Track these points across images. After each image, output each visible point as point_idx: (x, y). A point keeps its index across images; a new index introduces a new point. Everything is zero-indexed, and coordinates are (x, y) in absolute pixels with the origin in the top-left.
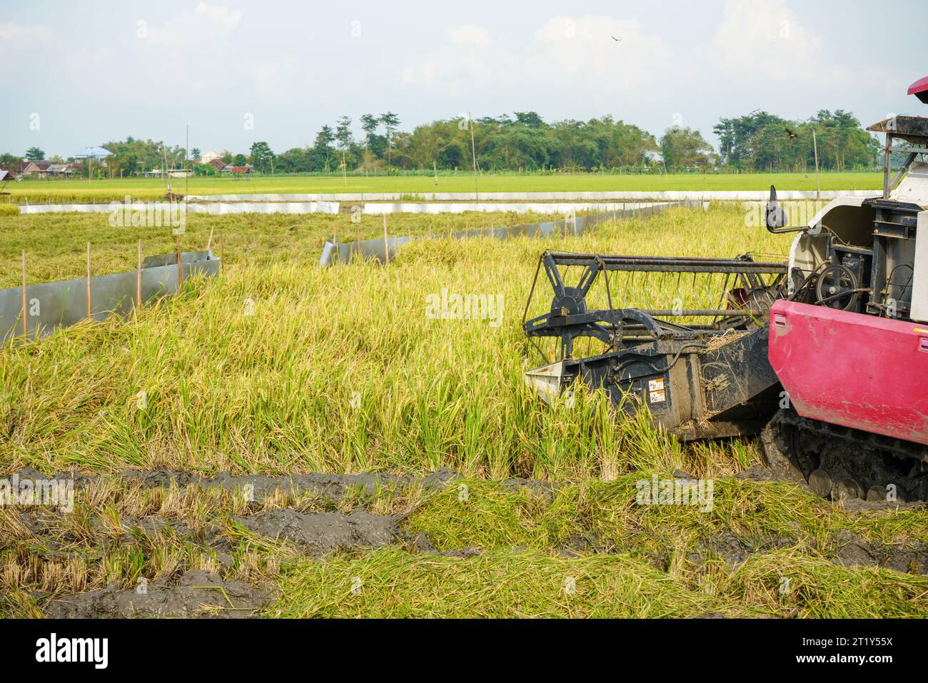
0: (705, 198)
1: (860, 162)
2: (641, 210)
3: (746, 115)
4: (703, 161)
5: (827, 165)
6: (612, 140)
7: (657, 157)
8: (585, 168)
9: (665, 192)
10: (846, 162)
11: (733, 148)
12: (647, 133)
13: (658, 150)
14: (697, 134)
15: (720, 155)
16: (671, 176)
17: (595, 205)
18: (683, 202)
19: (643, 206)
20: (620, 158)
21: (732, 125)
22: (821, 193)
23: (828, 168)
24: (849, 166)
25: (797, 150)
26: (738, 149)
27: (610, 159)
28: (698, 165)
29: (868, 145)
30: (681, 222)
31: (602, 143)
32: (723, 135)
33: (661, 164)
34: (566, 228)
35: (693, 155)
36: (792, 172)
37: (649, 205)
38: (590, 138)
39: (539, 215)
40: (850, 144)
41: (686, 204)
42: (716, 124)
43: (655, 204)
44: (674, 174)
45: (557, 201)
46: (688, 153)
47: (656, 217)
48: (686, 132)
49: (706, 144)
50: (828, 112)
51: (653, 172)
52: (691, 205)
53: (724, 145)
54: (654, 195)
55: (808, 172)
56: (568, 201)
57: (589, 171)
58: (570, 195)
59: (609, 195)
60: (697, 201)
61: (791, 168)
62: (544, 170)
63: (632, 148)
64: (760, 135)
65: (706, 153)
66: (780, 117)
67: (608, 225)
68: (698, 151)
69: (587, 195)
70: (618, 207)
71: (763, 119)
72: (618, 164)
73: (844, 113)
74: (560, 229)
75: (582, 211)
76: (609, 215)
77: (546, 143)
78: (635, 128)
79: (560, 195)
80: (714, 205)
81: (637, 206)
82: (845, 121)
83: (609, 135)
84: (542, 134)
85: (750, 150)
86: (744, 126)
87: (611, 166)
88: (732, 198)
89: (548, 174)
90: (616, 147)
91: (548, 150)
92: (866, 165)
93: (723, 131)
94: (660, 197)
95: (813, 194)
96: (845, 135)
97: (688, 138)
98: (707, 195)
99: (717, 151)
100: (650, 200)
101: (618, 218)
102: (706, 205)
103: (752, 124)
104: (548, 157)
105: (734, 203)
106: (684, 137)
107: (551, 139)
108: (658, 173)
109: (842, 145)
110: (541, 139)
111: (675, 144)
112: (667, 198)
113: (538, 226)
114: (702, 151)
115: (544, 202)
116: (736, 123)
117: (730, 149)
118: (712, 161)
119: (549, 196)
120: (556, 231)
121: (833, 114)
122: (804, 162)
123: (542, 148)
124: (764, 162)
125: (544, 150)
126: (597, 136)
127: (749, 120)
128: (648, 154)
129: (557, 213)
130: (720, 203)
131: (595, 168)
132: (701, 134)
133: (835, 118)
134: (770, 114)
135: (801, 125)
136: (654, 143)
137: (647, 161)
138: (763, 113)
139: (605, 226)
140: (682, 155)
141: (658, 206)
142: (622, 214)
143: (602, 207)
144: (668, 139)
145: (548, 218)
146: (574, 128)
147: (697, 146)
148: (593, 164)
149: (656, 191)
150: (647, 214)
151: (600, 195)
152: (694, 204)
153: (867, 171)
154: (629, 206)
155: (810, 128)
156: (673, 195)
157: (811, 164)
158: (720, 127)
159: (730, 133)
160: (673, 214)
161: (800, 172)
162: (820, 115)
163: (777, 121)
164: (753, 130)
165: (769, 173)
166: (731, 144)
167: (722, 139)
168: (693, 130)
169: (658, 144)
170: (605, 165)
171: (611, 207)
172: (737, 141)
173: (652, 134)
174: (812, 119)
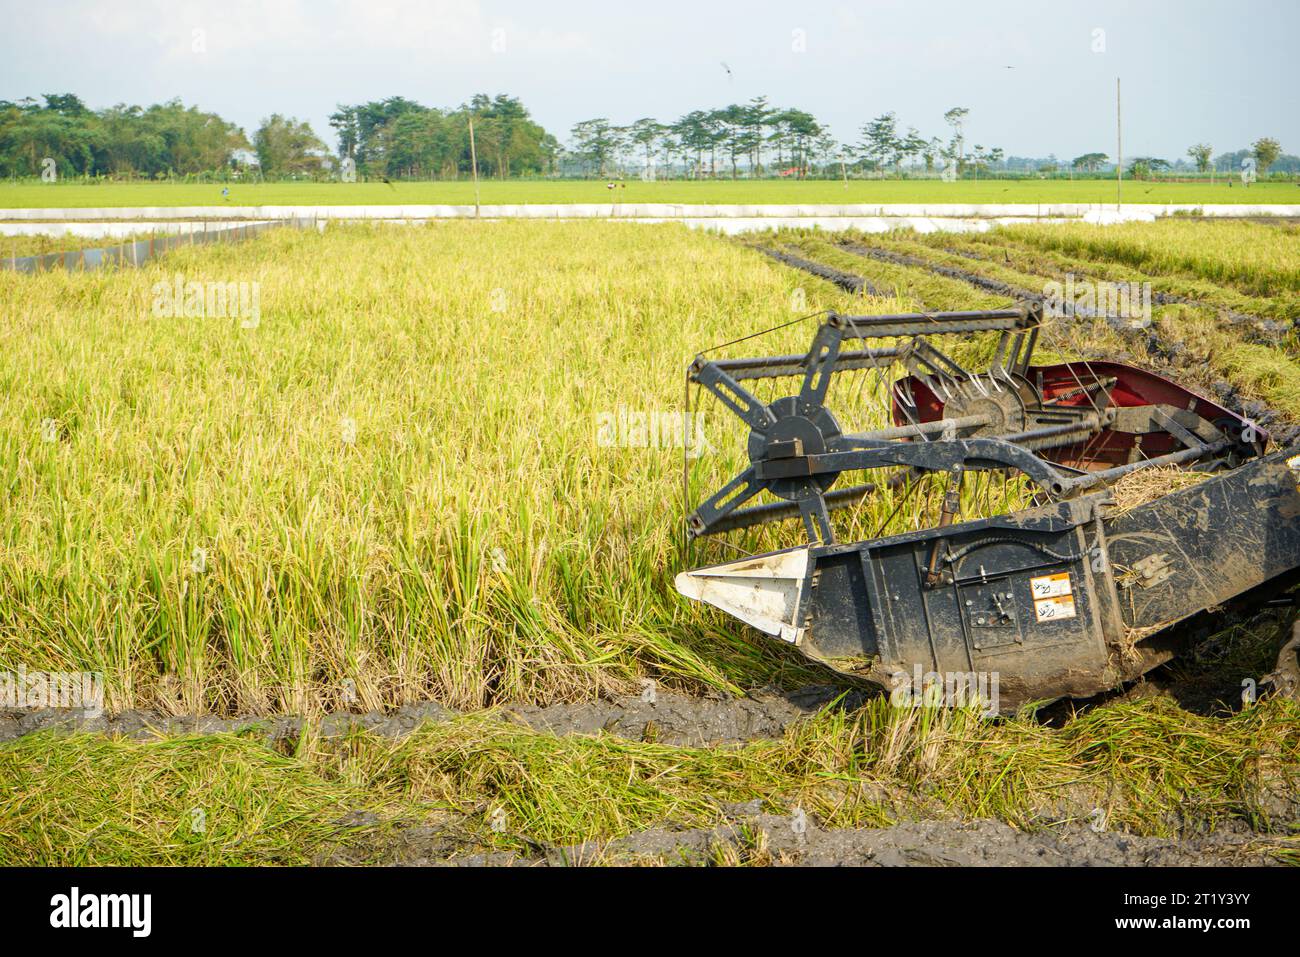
0: (320, 215)
1: (530, 167)
2: (230, 231)
3: (373, 101)
4: (314, 165)
5: (487, 170)
6: (183, 133)
7: (250, 159)
8: (146, 174)
9: (264, 208)
10: (512, 167)
11: (357, 147)
12: (233, 125)
13: (251, 149)
14: (305, 126)
15: (338, 156)
16: (270, 186)
17: (164, 226)
18: (288, 221)
19: (233, 225)
20: (196, 161)
21: (355, 115)
22: (481, 207)
23: (487, 175)
24: (515, 171)
25: (444, 150)
26: (363, 147)
27: (183, 161)
28: (308, 171)
29: (541, 144)
30: (288, 248)
31: (170, 138)
32: (342, 128)
33: (255, 168)
34: (122, 257)
35: (300, 156)
36: (438, 179)
37: (242, 224)
38: (150, 130)
39: (82, 239)
40: (516, 139)
41: (293, 222)
42: (332, 114)
43: (250, 223)
44: (274, 182)
45: (108, 220)
46: (293, 153)
47: (252, 241)
48: (289, 124)
49: (317, 141)
50: (486, 97)
51: (244, 180)
52: (300, 225)
53: (345, 142)
54: (247, 211)
55: (459, 179)
56: (123, 221)
57: (153, 178)
58: (126, 212)
59: (183, 211)
60: (309, 219)
61: (436, 175)
62: (87, 177)
63: (212, 146)
64: (392, 129)
65: (319, 154)
66: (421, 104)
67: (183, 252)
68: (307, 151)
69: (151, 211)
70: (198, 227)
71: (398, 107)
72: (194, 169)
73: (508, 99)
74: (112, 258)
75: (145, 233)
76: (183, 238)
77: (90, 137)
78: (215, 117)
79: (111, 212)
80: (332, 225)
81: (223, 226)
82: (510, 110)
83: (180, 126)
84: (81, 125)
85: (381, 149)
86: (373, 116)
87: (185, 172)
88: (358, 216)
89: (93, 183)
90: (192, 144)
91: (93, 148)
92: (538, 170)
93: (343, 122)
94: (256, 214)
95: (468, 210)
96: (510, 130)
97: (292, 133)
98: (323, 211)
99: (335, 152)
100: (242, 219)
101: (196, 243)
102: (321, 225)
103: (383, 113)
104: (90, 160)
105: (362, 222)
106: (286, 131)
107: (97, 131)
108: (251, 181)
109: (506, 144)
110: (81, 132)
111: (275, 141)
112: (266, 216)
113: (81, 254)
114: (312, 150)
115: (89, 221)
116: (363, 113)
117: (352, 148)
118: (327, 165)
119: (96, 213)
120: (107, 262)
121: (493, 100)
122: (455, 167)
123: (83, 145)
124: (400, 167)
125: (86, 148)
126: (161, 127)
127: (379, 107)
128: (237, 155)
129: (107, 237)
130: (341, 223)
131: (161, 175)
132: (310, 126)
133: (496, 106)
134: (407, 99)
135: (450, 115)
136: (244, 138)
137: (235, 165)
138: (398, 98)
139: (178, 254)
140: (284, 157)
141: (254, 226)
142: (201, 237)
143: (172, 229)
144: (264, 133)
145: (97, 243)
146: (123, 119)
147: (305, 143)
148: (158, 168)
149: (250, 205)
150: (237, 237)
151: (169, 212)
152: (305, 224)
153: (540, 179)
154: (212, 227)
155: (460, 119)
156: (275, 211)
157: (465, 170)
158: (339, 118)
159: (353, 126)
160: (276, 238)
161: (450, 180)
162: (476, 102)
163: (417, 109)
164: (384, 120)
165: (406, 181)
166: (354, 142)
167: (342, 134)
168: (300, 121)
169: (251, 141)
170: (175, 170)
171: (186, 228)
172: (363, 138)
173: (238, 126)
174: (464, 106)
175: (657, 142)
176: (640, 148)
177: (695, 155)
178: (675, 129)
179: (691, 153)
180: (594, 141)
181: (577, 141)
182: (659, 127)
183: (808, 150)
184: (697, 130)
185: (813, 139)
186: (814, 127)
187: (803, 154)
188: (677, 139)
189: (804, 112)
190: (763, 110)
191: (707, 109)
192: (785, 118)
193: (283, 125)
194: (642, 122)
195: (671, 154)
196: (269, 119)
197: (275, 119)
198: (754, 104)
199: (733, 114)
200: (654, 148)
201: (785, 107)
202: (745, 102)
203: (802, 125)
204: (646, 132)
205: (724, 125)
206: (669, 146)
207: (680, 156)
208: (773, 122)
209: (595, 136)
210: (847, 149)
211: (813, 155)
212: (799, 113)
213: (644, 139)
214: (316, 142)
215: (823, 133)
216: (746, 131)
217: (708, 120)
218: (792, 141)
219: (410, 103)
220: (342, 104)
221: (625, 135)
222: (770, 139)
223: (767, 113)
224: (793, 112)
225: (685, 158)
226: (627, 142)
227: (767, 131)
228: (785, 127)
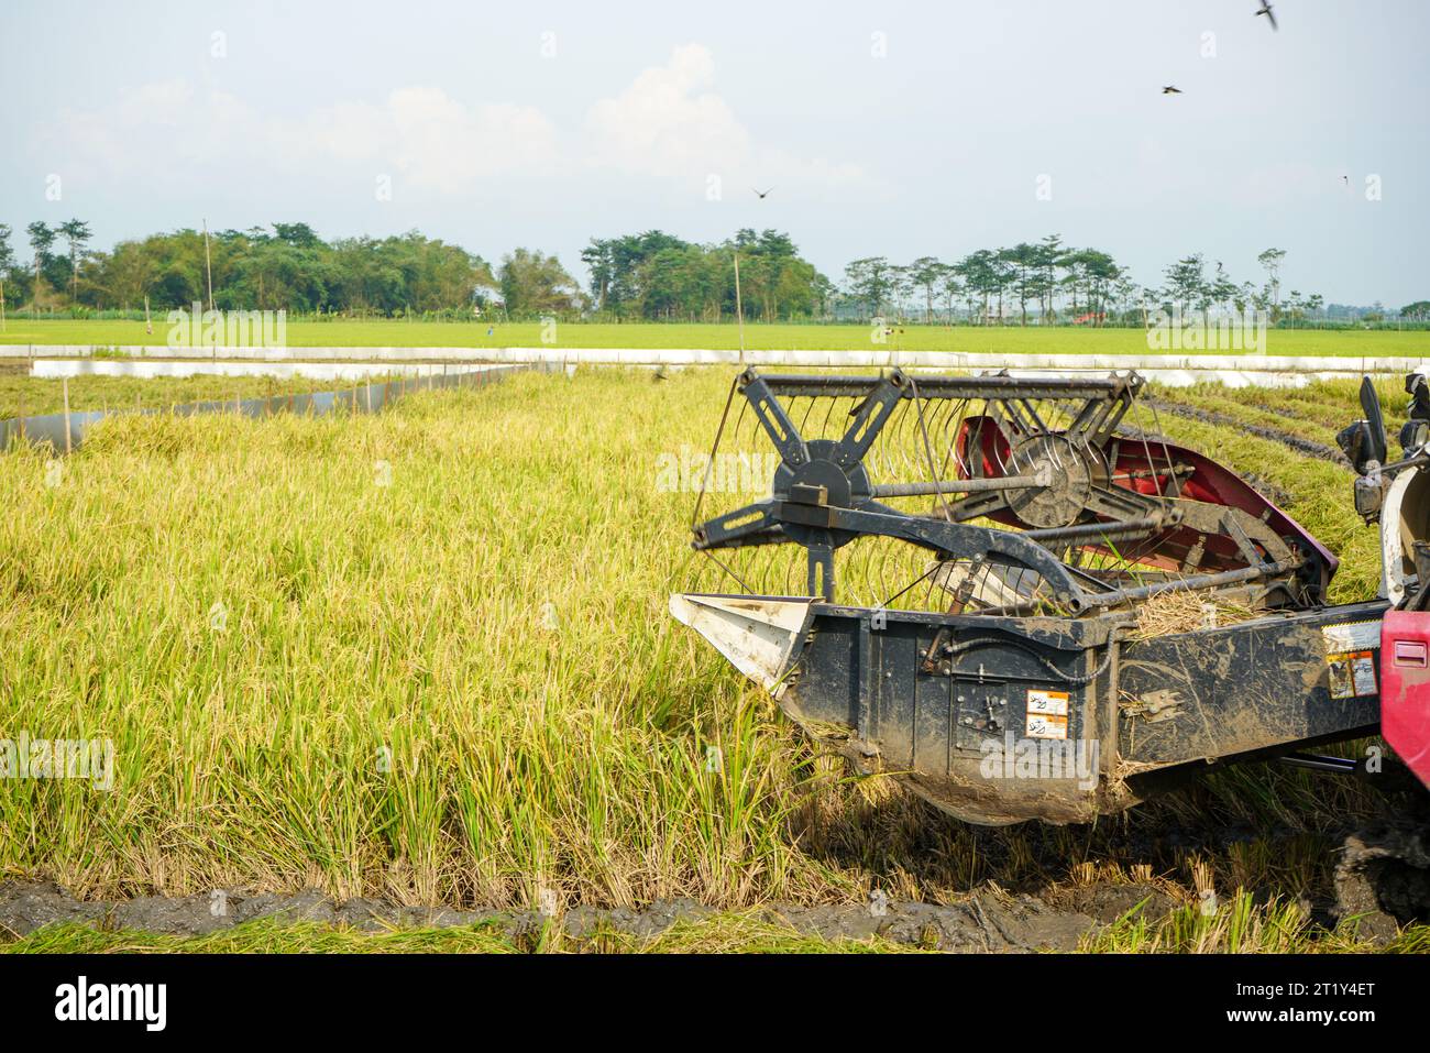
0: (569, 359)
1: (799, 309)
2: (472, 375)
3: (629, 235)
4: (563, 304)
5: (753, 313)
6: (424, 268)
7: (494, 297)
8: (381, 311)
9: (508, 349)
10: (780, 309)
11: (611, 284)
12: (479, 258)
13: (495, 285)
14: (553, 261)
15: (590, 294)
16: (516, 325)
17: (400, 367)
18: (535, 365)
19: (475, 368)
20: (436, 297)
21: (610, 250)
22: (746, 353)
23: (752, 317)
24: (782, 314)
25: (705, 289)
26: (617, 286)
27: (422, 298)
28: (557, 310)
29: (812, 285)
30: (534, 394)
31: (409, 273)
32: (596, 264)
33: (500, 307)
34: (355, 401)
35: (548, 294)
36: (698, 321)
37: (484, 368)
38: (391, 265)
39: (312, 382)
40: (785, 278)
41: (540, 366)
42: (585, 248)
43: (493, 367)
44: (520, 322)
45: (340, 361)
46: (540, 290)
47: (494, 385)
48: (537, 259)
49: (568, 277)
50: (752, 232)
51: (487, 319)
52: (548, 369)
53: (597, 279)
54: (491, 353)
55: (721, 322)
56: (356, 361)
57: (390, 316)
58: (359, 352)
59: (420, 352)
60: (556, 363)
61: (697, 317)
62: (318, 313)
63: (455, 282)
64: (649, 267)
65: (569, 291)
66: (680, 239)
67: (421, 397)
68: (557, 289)
69: (387, 352)
70: (437, 370)
71: (656, 242)
72: (434, 307)
73: (777, 234)
74: (345, 402)
75: (379, 375)
76: (424, 381)
77: (323, 271)
78: (458, 250)
79: (343, 352)
80: (583, 370)
81: (465, 369)
82: (777, 246)
83: (416, 259)
84: (315, 258)
85: (636, 287)
86: (628, 252)
87: (423, 309)
88: (610, 361)
89: (325, 320)
90: (432, 279)
91: (326, 283)
92: (808, 312)
93: (597, 257)
94: (500, 357)
95: (731, 355)
96: (778, 269)
97: (540, 267)
98: (573, 354)
99: (586, 289)
100: (484, 361)
101: (435, 387)
102: (571, 369)
103: (639, 249)
104: (325, 295)
105: (614, 367)
106: (534, 266)
107: (328, 263)
108: (495, 320)
109: (773, 283)
110: (313, 265)
111: (520, 277)
112: (511, 358)
113: (311, 397)
114: (560, 288)
115: (319, 361)
116: (615, 245)
117: (606, 286)
118: (578, 304)
119: (327, 352)
120: (339, 406)
121: (760, 236)
122: (716, 308)
123: (316, 279)
124: (658, 307)
125: (319, 282)
126: (403, 261)
127: (635, 242)
128: (480, 290)
129: (339, 379)
130: (593, 366)
131: (397, 312)
132: (560, 261)
133: (763, 242)
134: (666, 233)
135: (712, 251)
136: (490, 274)
137: (480, 303)
138: (656, 232)
139: (417, 399)
140: (531, 295)
141: (497, 370)
142: (441, 381)
143: (410, 371)
144: (508, 268)
145: (328, 386)
146: (366, 251)
147: (554, 280)
148: (395, 305)
149: (494, 346)
150: (481, 381)
151: (406, 353)
152: (553, 367)
153: (810, 323)
154: (452, 370)
155: (724, 255)
156: (520, 354)
157: (728, 311)
158: (592, 252)
159: (606, 261)
160: (521, 383)
161: (711, 322)
162: (741, 237)
163: (678, 245)
164: (641, 257)
165: (663, 322)
166: (607, 279)
167: (595, 270)
168: (546, 257)
169: (495, 276)
170: (413, 308)
171: (424, 370)
172: (617, 275)
173: (485, 261)
174: (727, 241)
175: (939, 284)
176: (921, 290)
177: (980, 299)
178: (960, 270)
179: (976, 296)
180: (869, 281)
181: (852, 282)
182: (940, 266)
183: (1106, 295)
184: (981, 271)
185: (1112, 282)
186: (1113, 269)
187: (1101, 299)
188: (962, 280)
189: (1102, 252)
190: (1056, 249)
191: (994, 249)
192: (1081, 259)
193: (531, 261)
194: (924, 260)
195: (955, 297)
196: (513, 256)
197: (520, 254)
198: (1047, 244)
199: (1023, 254)
200: (936, 290)
201: (1081, 247)
202: (1034, 240)
203: (1100, 266)
204: (927, 273)
205: (1012, 265)
206: (953, 288)
207: (965, 299)
208: (1062, 264)
209: (871, 276)
210: (1149, 294)
211: (1113, 299)
212: (1098, 253)
213: (926, 281)
214: (566, 279)
215: (1123, 275)
216: (1037, 273)
217: (995, 260)
218: (1088, 284)
219: (668, 238)
220: (596, 237)
221: (904, 275)
222: (1063, 282)
223: (1061, 253)
224: (1090, 252)
225: (969, 302)
226: (905, 283)
227: (1060, 273)
228: (1080, 269)
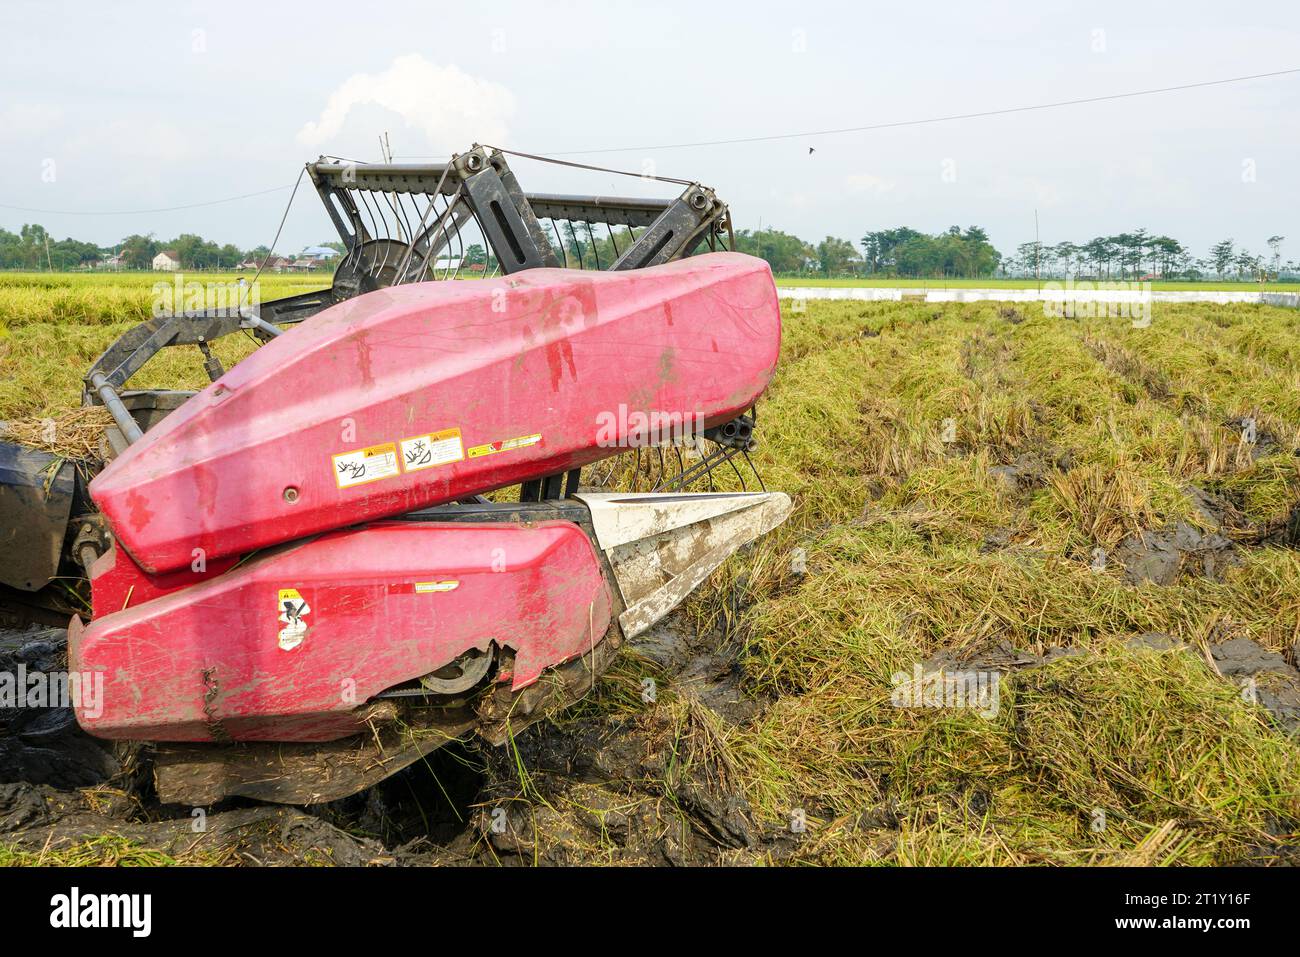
3: (889, 229)
4: (852, 267)
11: (878, 258)
12: (806, 243)
14: (848, 244)
15: (866, 262)
21: (877, 238)
25: (935, 260)
26: (880, 258)
27: (777, 265)
28: (849, 271)
29: (992, 257)
32: (870, 246)
33: (819, 270)
35: (844, 263)
40: (980, 254)
42: (863, 237)
46: (840, 260)
48: (839, 241)
50: (960, 228)
51: (813, 277)
53: (870, 255)
61: (932, 276)
63: (794, 255)
64: (901, 247)
65: (855, 260)
66: (918, 232)
68: (849, 259)
71: (905, 233)
72: (783, 270)
73: (978, 229)
78: (795, 238)
83: (775, 243)
85: (892, 259)
86: (888, 239)
90: (781, 254)
92: (990, 273)
93: (869, 242)
96: (977, 249)
97: (840, 247)
99: (864, 260)
103: (894, 237)
106: (837, 247)
108: (816, 278)
109: (975, 257)
111: (829, 253)
114: (851, 259)
116: (880, 235)
117: (874, 259)
118: (860, 268)
121: (966, 229)
122: (942, 271)
124: (908, 270)
126: (765, 244)
127: (892, 234)
128: (808, 261)
132: (852, 244)
133: (969, 233)
134: (910, 229)
135: (937, 239)
136: (812, 252)
137: (808, 268)
140: (835, 263)
144: (823, 247)
147: (848, 254)
155: (943, 241)
157: (948, 272)
158: (867, 240)
159: (875, 244)
162: (952, 230)
163: (917, 236)
164: (895, 242)
166: (875, 255)
167: (869, 249)
168: (845, 240)
169: (816, 253)
172: (881, 252)
173: (810, 244)
174: (945, 233)
175: (1073, 257)
176: (1062, 260)
177: (1098, 265)
178: (1085, 249)
179: (1094, 263)
180: (1032, 255)
181: (1022, 256)
182: (1075, 247)
183: (1173, 263)
184: (1099, 250)
185: (1177, 256)
186: (1178, 248)
187: (1170, 265)
188: (1086, 255)
189: (1172, 238)
190: (1144, 237)
191: (1106, 236)
192: (1159, 242)
193: (835, 243)
194: (1064, 244)
195: (1083, 264)
196: (825, 240)
197: (829, 239)
198: (1138, 233)
199: (1123, 240)
200: (1071, 260)
201: (1159, 236)
202: (1131, 231)
203: (1170, 246)
204: (1066, 251)
205: (1116, 246)
206: (1080, 259)
207: (1088, 266)
208: (1148, 245)
209: (1033, 252)
210: (1200, 262)
211: (1178, 266)
212: (1168, 239)
213: (1065, 255)
214: (855, 253)
215: (1185, 252)
216: (1132, 251)
217: (1107, 243)
218: (1163, 257)
219: (912, 231)
220: (870, 231)
221: (1052, 252)
222: (1148, 256)
223: (1146, 239)
224: (1164, 238)
225: (1091, 267)
226: (1052, 257)
227: (1146, 251)
228: (1158, 248)
